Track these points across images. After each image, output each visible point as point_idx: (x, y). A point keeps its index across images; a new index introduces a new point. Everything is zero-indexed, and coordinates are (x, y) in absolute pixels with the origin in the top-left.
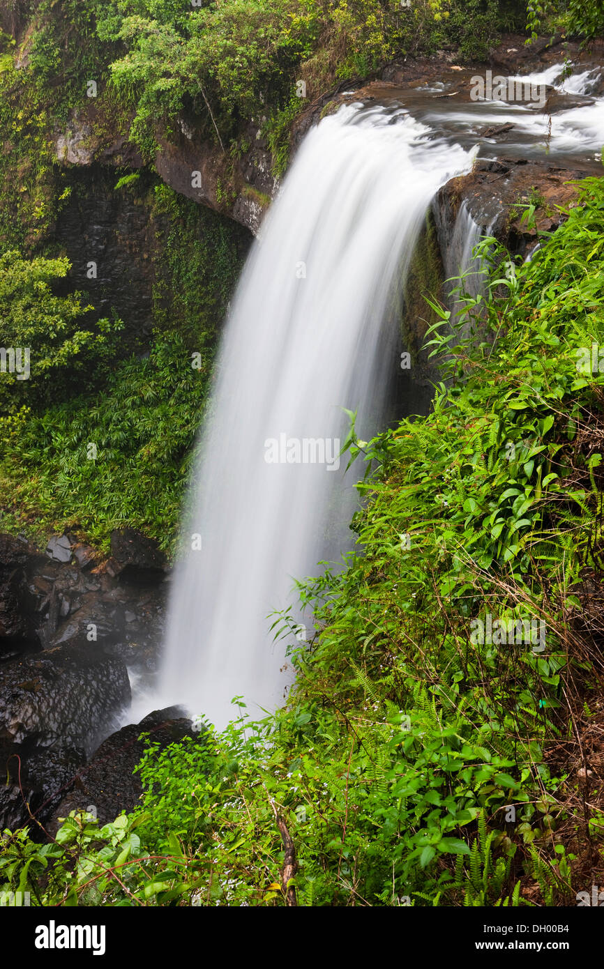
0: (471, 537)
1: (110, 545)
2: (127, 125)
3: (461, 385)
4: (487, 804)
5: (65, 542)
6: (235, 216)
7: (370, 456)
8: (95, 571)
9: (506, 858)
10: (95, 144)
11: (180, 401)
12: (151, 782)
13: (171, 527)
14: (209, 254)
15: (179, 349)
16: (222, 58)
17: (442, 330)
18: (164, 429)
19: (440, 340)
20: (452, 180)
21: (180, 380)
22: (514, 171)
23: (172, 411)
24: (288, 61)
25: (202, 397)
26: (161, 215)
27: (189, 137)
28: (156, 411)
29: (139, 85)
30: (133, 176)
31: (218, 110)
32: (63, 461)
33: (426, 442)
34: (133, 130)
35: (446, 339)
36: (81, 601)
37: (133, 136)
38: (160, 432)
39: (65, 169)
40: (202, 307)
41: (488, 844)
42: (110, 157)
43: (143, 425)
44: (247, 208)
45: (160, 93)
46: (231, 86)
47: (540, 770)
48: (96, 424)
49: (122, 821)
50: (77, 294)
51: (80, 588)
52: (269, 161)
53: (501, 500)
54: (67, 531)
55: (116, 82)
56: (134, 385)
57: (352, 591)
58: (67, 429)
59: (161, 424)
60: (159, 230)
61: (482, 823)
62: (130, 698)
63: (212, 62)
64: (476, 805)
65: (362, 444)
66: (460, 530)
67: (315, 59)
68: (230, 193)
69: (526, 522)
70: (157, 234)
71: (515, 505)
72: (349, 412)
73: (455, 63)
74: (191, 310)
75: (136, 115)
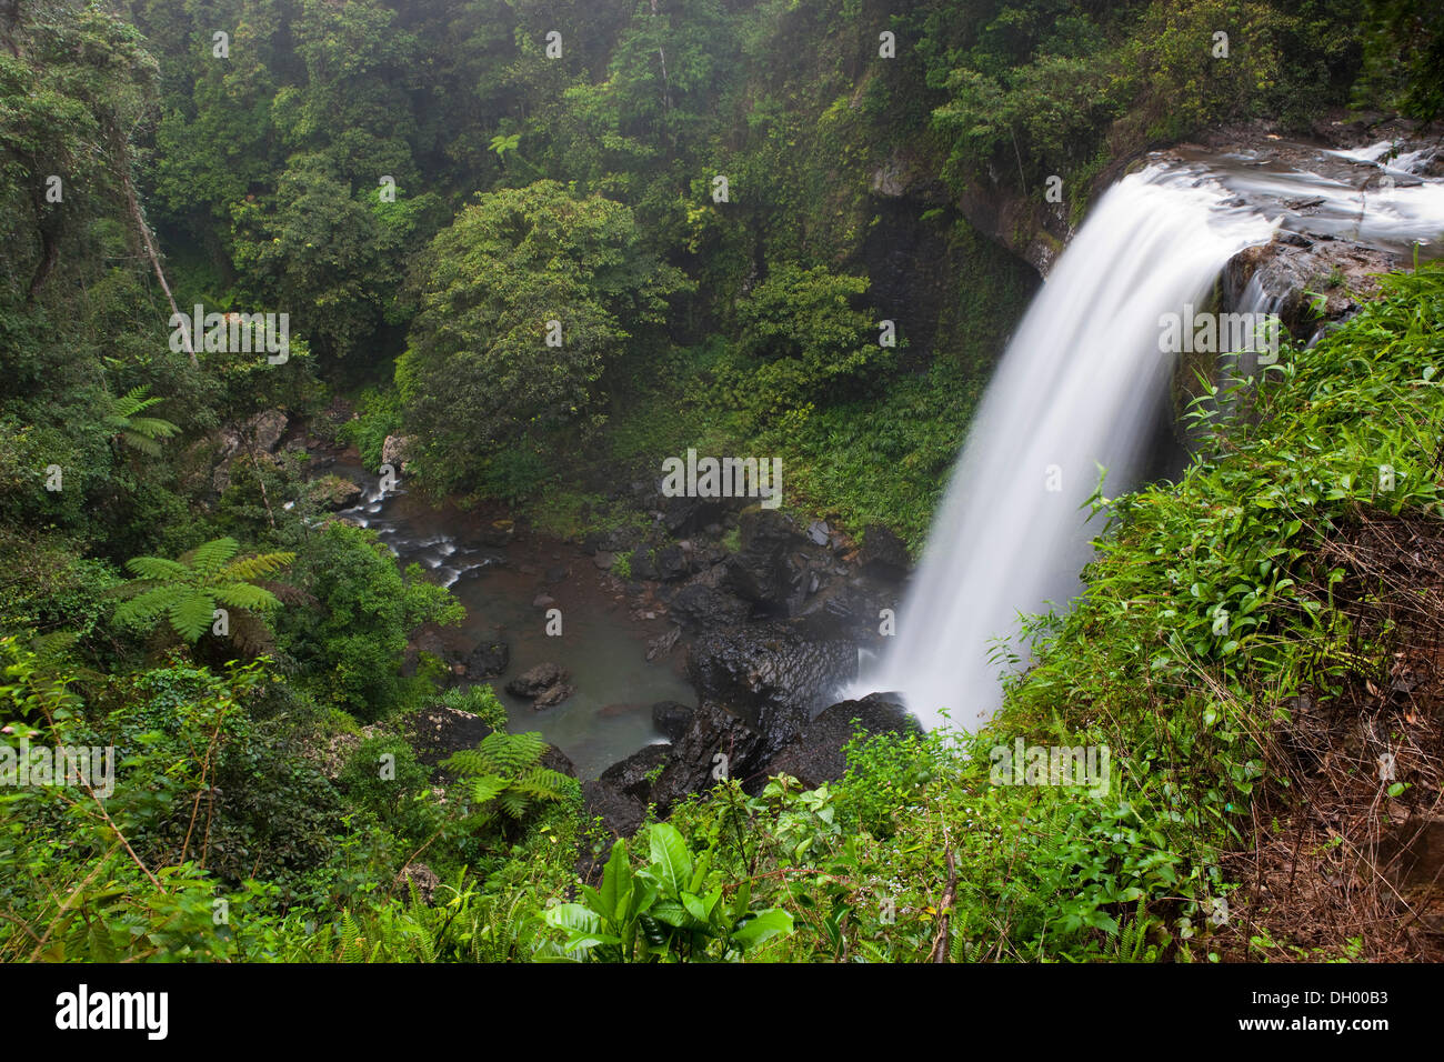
0: (1193, 621)
1: (863, 537)
2: (940, 164)
3: (1215, 463)
4: (1150, 889)
5: (825, 527)
6: (1027, 258)
7: (1113, 513)
8: (846, 558)
9: (1159, 946)
10: (909, 179)
11: (948, 419)
12: (855, 762)
13: (920, 532)
14: (997, 289)
15: (954, 372)
16: (1038, 111)
17: (1207, 405)
18: (929, 443)
19: (1201, 413)
20: (1248, 249)
21: (951, 400)
22: (1318, 247)
23: (939, 427)
24: (1101, 118)
25: (968, 419)
26: (958, 249)
27: (996, 180)
28: (925, 425)
29: (956, 130)
30: (938, 211)
31: (1027, 158)
32: (835, 456)
33: (1168, 514)
34: (944, 170)
35: (1209, 414)
36: (829, 583)
37: (944, 176)
38: (925, 444)
39: (878, 199)
40: (983, 337)
41: (1143, 929)
42: (920, 192)
43: (911, 436)
44: (1040, 251)
45: (974, 138)
46: (1042, 137)
47: (1213, 871)
48: (869, 428)
49: (822, 793)
50: (872, 311)
51: (830, 570)
52: (1067, 210)
53: (1230, 593)
54: (829, 517)
55: (936, 126)
56: (909, 398)
57: (1070, 638)
58: (843, 429)
59: (927, 438)
60: (954, 261)
61: (1141, 907)
62: (856, 676)
63: (1028, 113)
64: (1140, 886)
65: (1105, 501)
66: (1182, 610)
67: (1128, 118)
68: (1025, 235)
69: (1251, 621)
70: (952, 266)
71: (1243, 602)
72: (1101, 468)
73: (1272, 132)
74: (972, 338)
75: (949, 156)
